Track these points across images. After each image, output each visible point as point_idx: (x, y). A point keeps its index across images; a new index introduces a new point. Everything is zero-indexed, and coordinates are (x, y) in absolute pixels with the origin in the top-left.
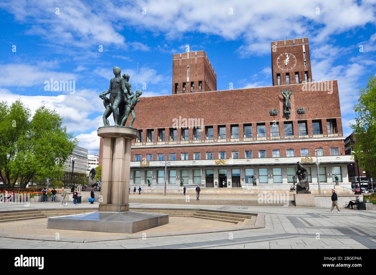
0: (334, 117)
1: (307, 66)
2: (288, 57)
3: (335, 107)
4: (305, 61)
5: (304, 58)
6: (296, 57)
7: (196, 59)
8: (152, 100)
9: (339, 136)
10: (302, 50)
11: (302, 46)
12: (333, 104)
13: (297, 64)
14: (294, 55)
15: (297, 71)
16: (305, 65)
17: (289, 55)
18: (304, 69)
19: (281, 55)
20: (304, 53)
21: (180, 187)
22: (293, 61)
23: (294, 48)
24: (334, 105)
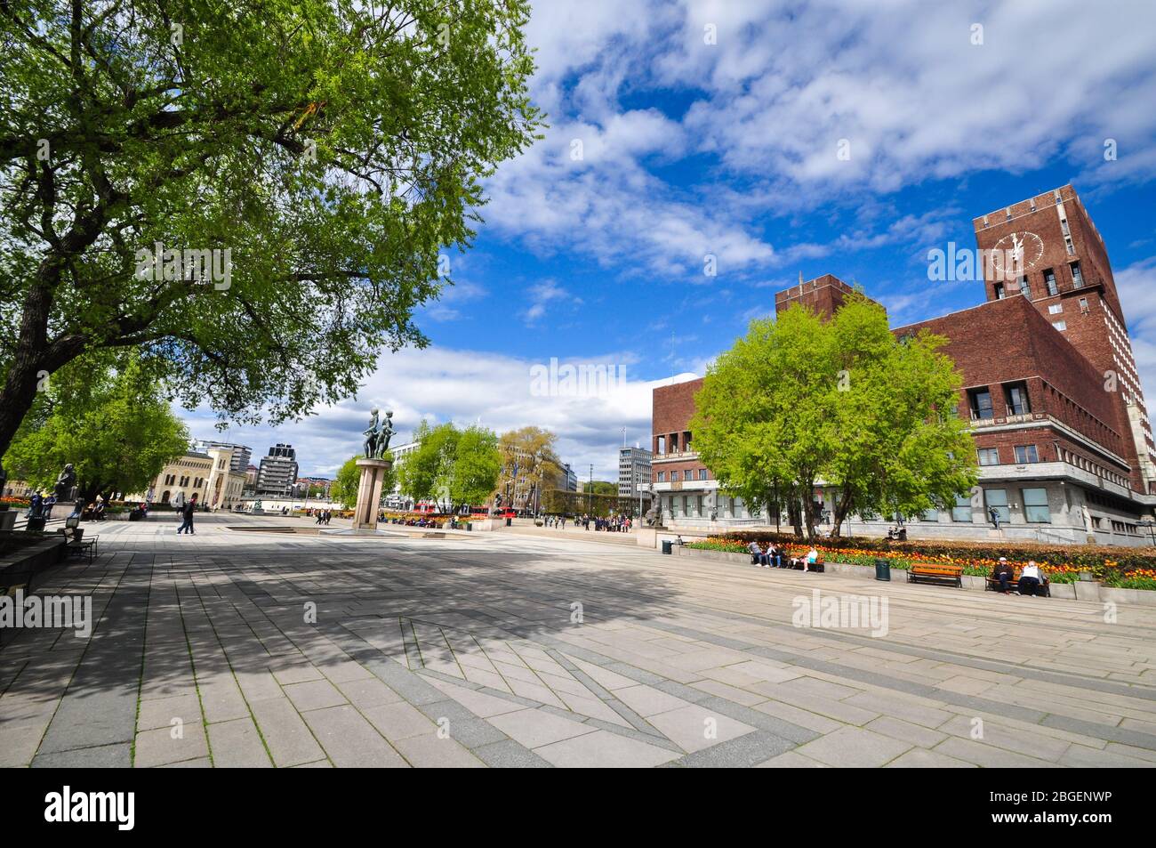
0: (1019, 377)
1: (1076, 248)
2: (1018, 243)
3: (1021, 355)
4: (1068, 241)
5: (1064, 233)
6: (1041, 236)
7: (816, 293)
8: (689, 386)
9: (1035, 418)
10: (1055, 217)
11: (1055, 208)
12: (1015, 349)
13: (1047, 252)
14: (1036, 232)
15: (1047, 266)
16: (1068, 250)
17: (1019, 237)
18: (1066, 260)
19: (1000, 241)
20: (1064, 221)
21: (710, 522)
22: (1035, 247)
23: (1035, 218)
24: (1018, 351)
